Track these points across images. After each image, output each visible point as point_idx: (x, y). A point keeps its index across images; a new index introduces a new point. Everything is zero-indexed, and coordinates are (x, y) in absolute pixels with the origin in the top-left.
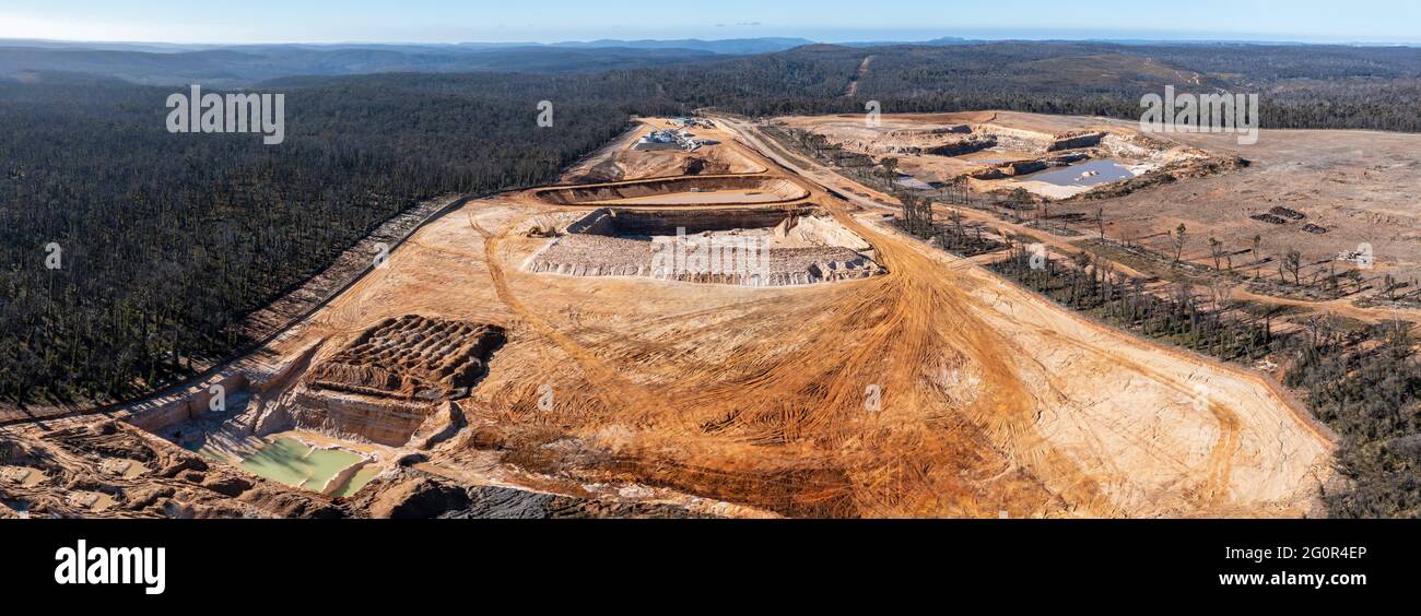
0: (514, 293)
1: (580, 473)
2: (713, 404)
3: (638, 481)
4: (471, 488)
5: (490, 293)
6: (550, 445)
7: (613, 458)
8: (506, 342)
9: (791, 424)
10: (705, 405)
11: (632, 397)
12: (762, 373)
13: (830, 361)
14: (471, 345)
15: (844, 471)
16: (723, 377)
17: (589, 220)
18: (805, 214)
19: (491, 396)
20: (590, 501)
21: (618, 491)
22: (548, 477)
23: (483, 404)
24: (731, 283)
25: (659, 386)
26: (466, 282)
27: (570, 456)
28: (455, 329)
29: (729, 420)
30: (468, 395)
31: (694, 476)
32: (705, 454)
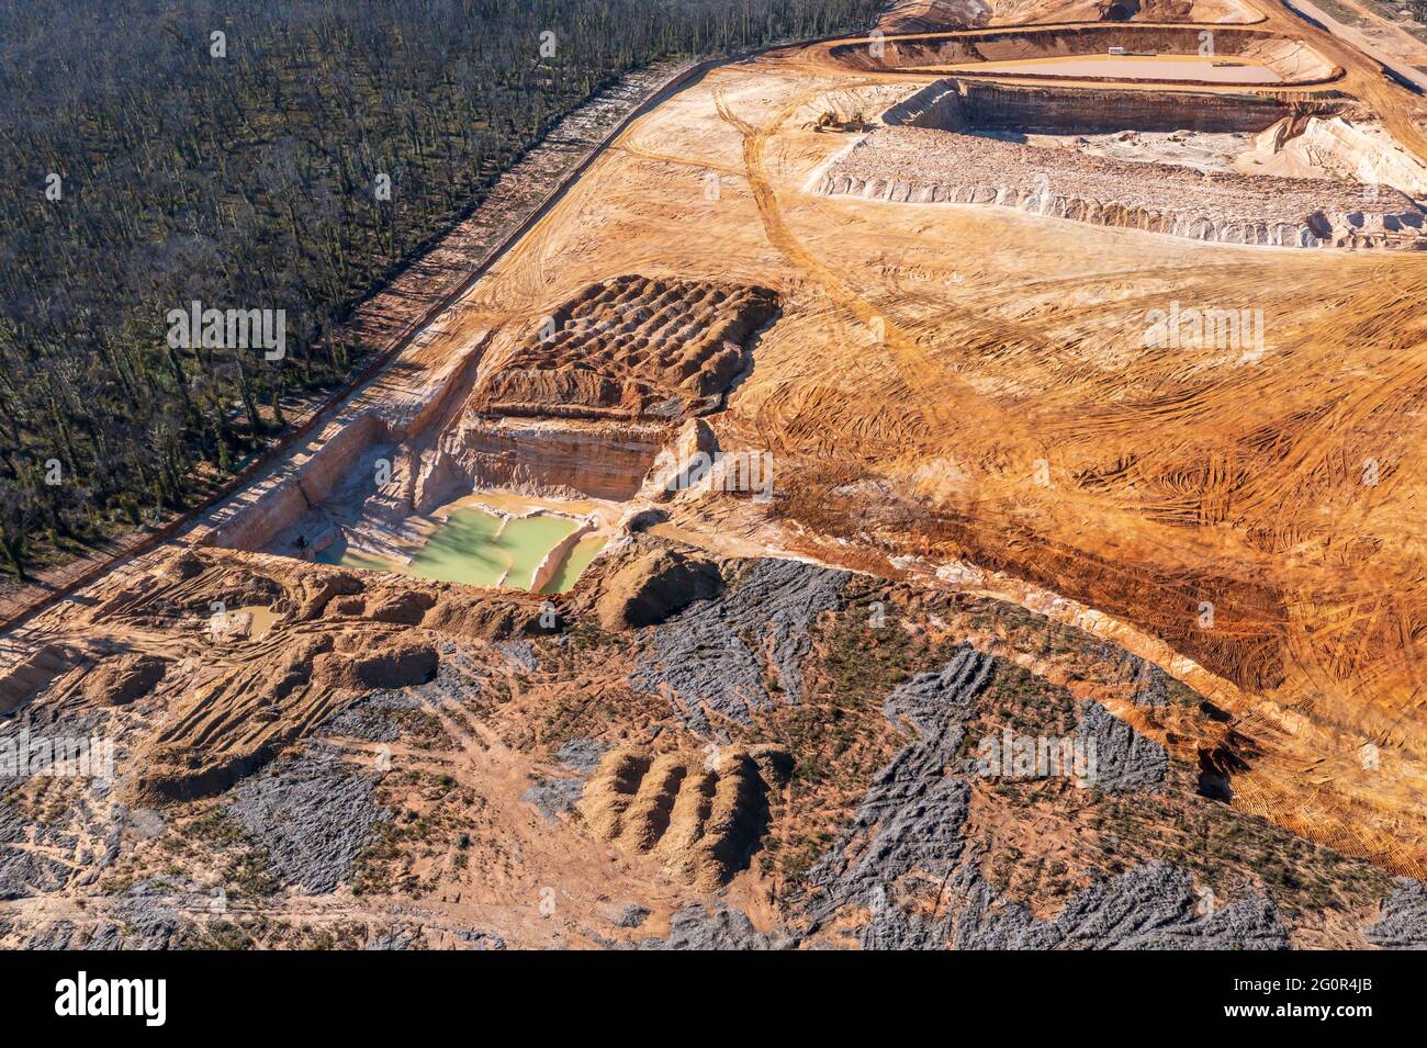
0: (794, 231)
1: (883, 535)
2: (1097, 441)
3: (964, 556)
4: (726, 562)
5: (755, 231)
6: (846, 489)
7: (933, 515)
8: (781, 316)
9: (1215, 494)
10: (1085, 439)
11: (974, 416)
12: (1184, 396)
13: (1307, 395)
14: (726, 323)
15: (1281, 594)
16: (1119, 395)
19: (757, 408)
20: (898, 585)
21: (934, 571)
22: (842, 541)
23: (745, 422)
24: (1157, 230)
25: (1016, 401)
26: (715, 214)
27: (874, 508)
28: (700, 295)
29: (1120, 470)
30: (722, 407)
31: (1058, 559)
32: (1076, 525)
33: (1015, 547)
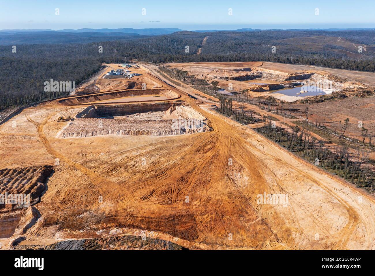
0: (55, 149)
1: (93, 226)
2: (145, 188)
3: (116, 226)
4: (46, 247)
5: (43, 150)
6: (80, 216)
7: (106, 217)
8: (54, 172)
9: (174, 195)
10: (141, 188)
11: (112, 188)
12: (163, 173)
13: (189, 167)
14: (38, 177)
15: (193, 215)
16: (147, 176)
17: (86, 111)
18: (179, 105)
19: (50, 199)
20: (99, 239)
21: (109, 232)
22: (81, 231)
23: (47, 204)
24: (149, 135)
25: (123, 182)
26: (30, 148)
27: (89, 219)
28: (28, 171)
29: (151, 194)
30: (39, 201)
31: (140, 221)
32: (143, 211)
33: (129, 220)
